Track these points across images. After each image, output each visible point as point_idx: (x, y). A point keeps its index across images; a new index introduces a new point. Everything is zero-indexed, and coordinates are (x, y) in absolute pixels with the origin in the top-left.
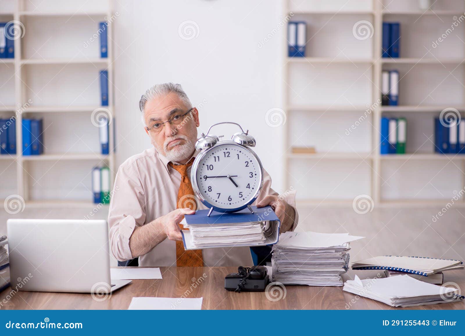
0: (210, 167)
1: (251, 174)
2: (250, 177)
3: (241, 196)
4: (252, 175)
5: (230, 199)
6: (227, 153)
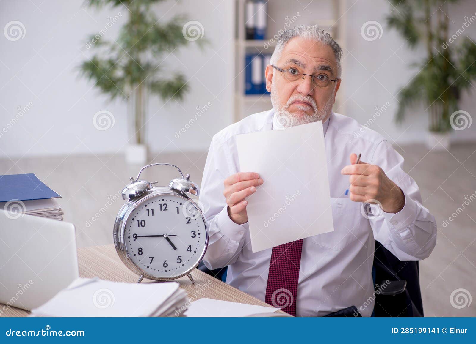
0: (142, 224)
1: (194, 232)
2: (192, 236)
3: (179, 261)
4: (194, 234)
5: (165, 265)
6: (164, 205)
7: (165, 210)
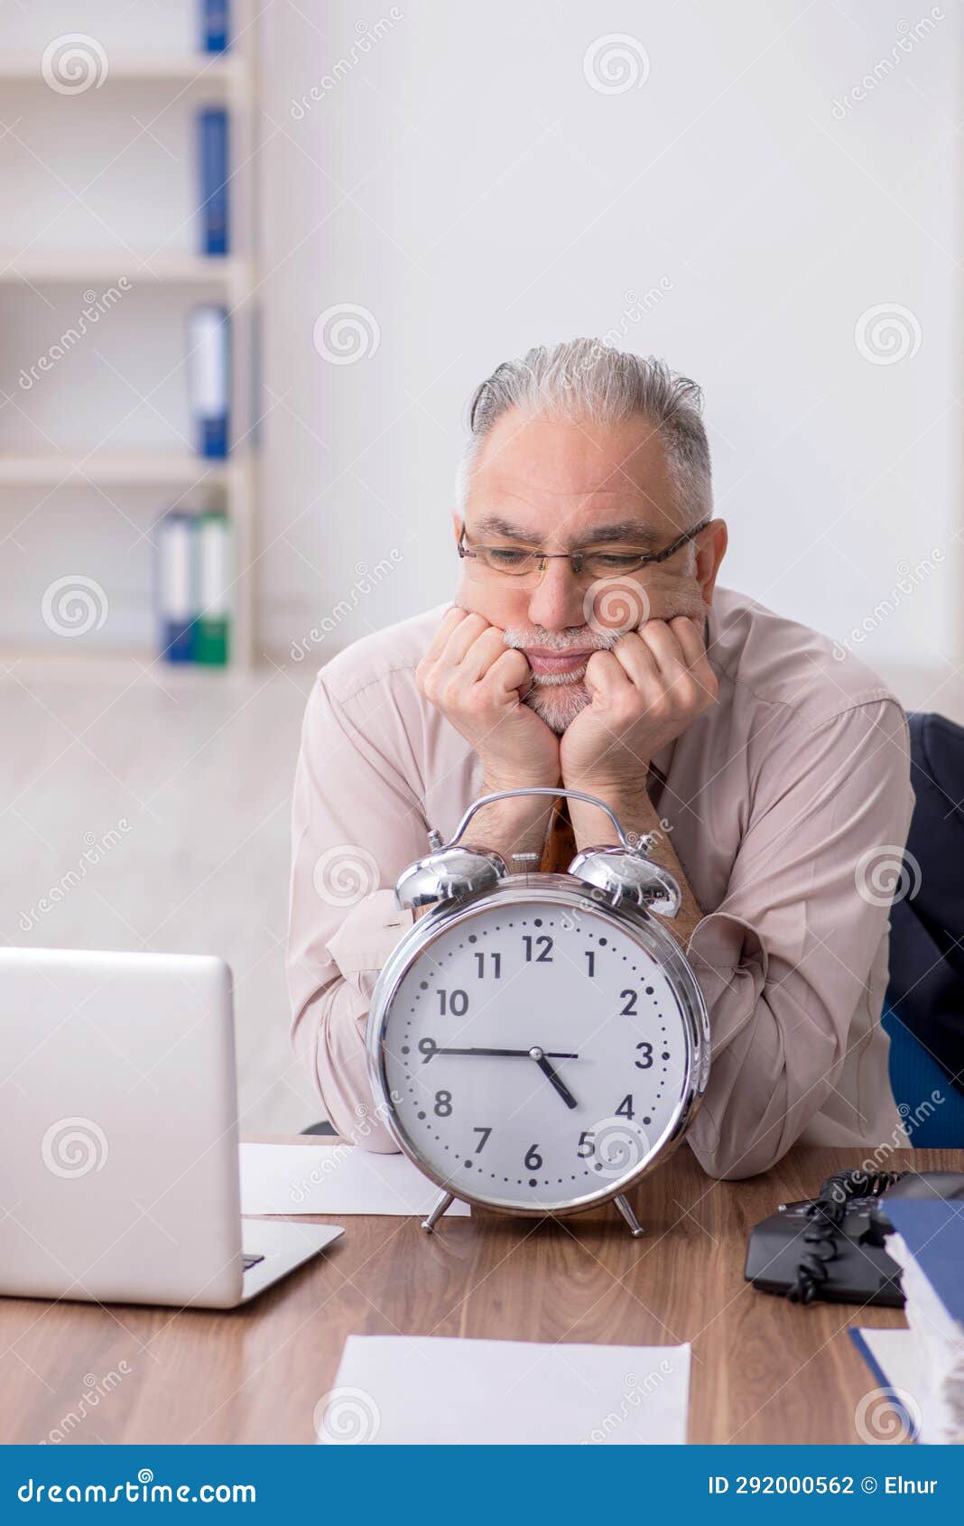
0: (457, 1003)
2: (638, 1064)
4: (646, 1055)
5: (533, 1162)
6: (539, 941)
7: (542, 958)
